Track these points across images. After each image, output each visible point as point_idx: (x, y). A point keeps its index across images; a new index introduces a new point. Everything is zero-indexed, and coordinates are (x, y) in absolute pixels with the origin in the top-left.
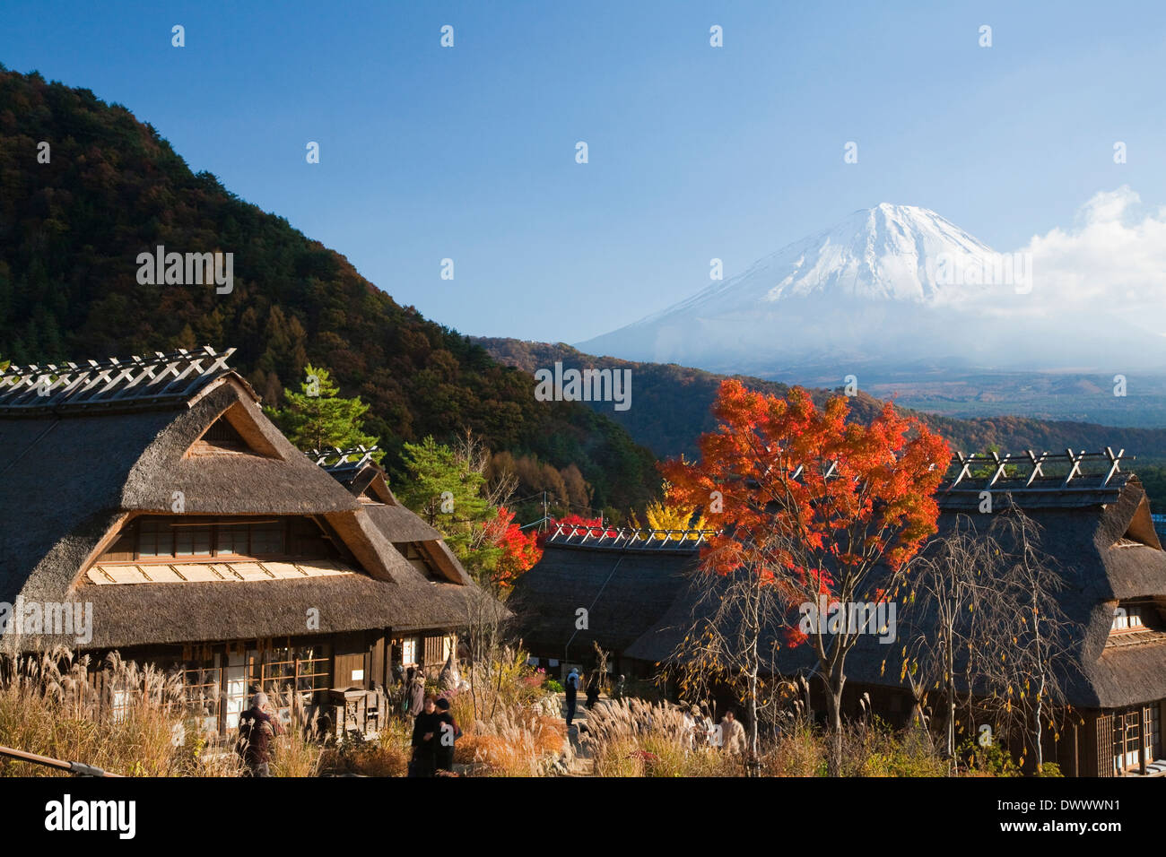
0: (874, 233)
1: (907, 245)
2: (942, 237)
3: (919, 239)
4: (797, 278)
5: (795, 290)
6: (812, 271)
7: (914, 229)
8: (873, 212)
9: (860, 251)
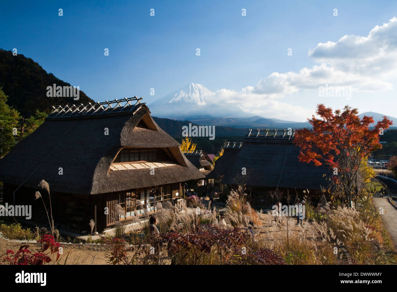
0: (191, 89)
1: (197, 92)
2: (204, 90)
3: (200, 91)
4: (175, 98)
5: (175, 101)
6: (178, 97)
7: (199, 88)
8: (190, 85)
9: (188, 93)
